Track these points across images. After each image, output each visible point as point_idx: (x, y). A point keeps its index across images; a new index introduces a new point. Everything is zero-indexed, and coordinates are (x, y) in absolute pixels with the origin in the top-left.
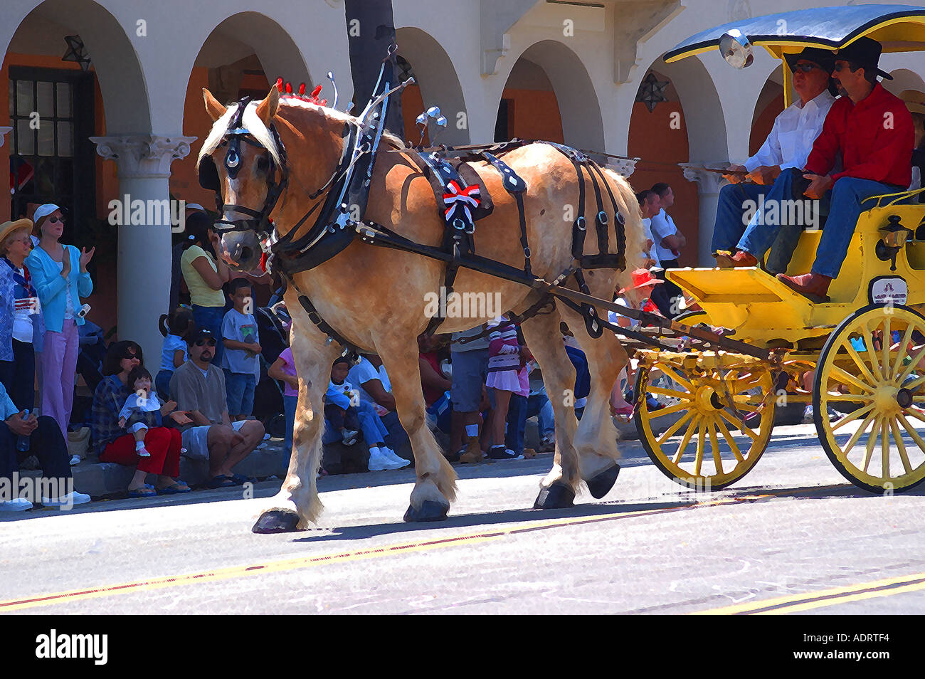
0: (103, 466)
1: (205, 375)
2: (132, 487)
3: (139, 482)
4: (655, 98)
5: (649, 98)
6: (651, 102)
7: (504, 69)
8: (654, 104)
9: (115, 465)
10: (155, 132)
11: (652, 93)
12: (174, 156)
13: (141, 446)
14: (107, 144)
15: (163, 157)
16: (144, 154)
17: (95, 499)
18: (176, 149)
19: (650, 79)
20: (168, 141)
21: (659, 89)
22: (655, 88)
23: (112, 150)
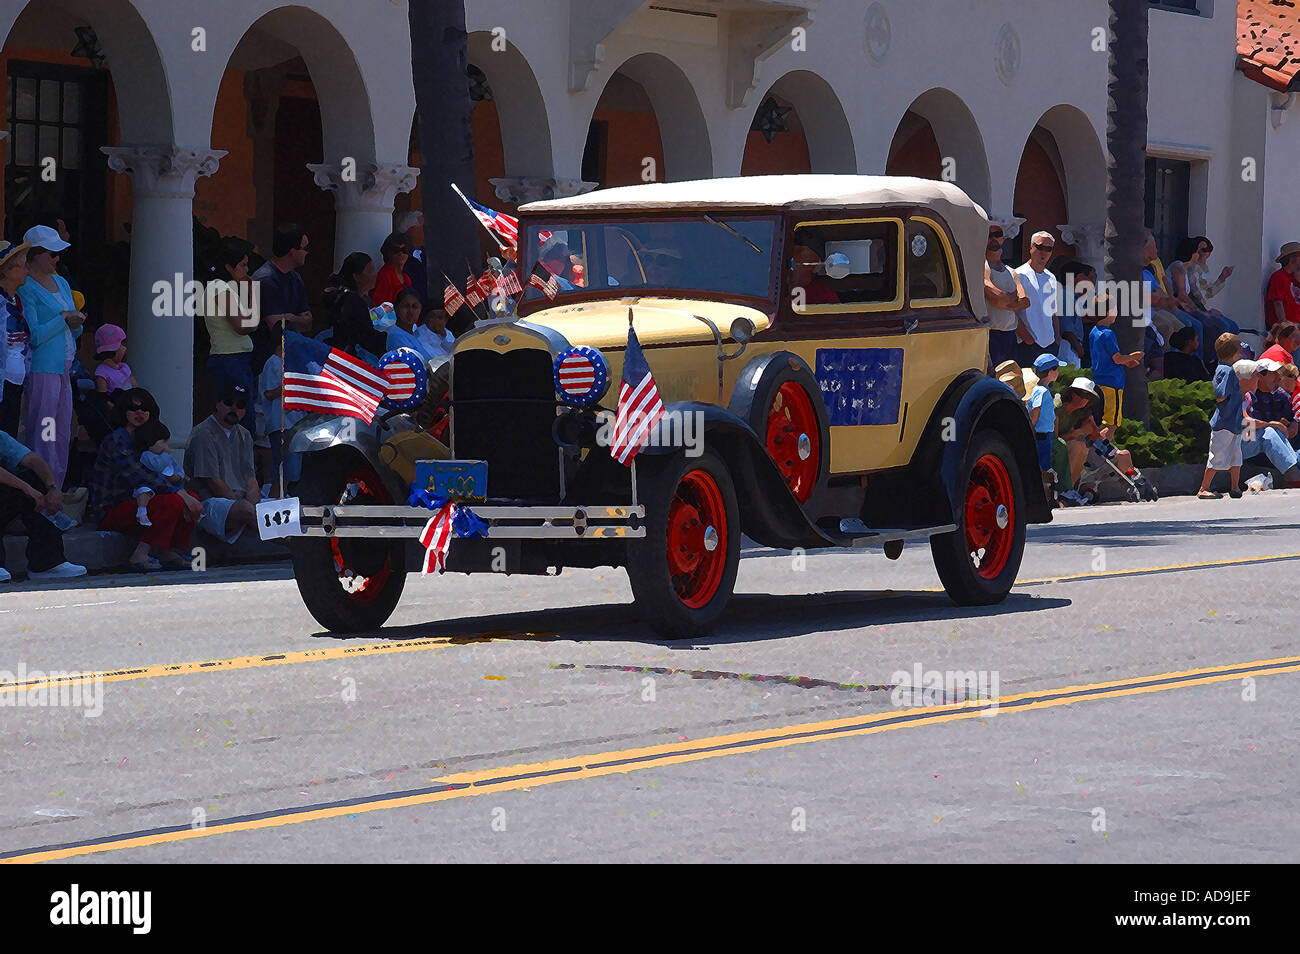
0: (102, 534)
1: (228, 435)
2: (133, 560)
3: (142, 556)
4: (774, 127)
5: (767, 127)
6: (770, 130)
7: (596, 85)
8: (773, 133)
9: (115, 534)
10: (179, 143)
11: (771, 121)
12: (200, 173)
13: (142, 513)
14: (121, 156)
15: (187, 173)
16: (164, 169)
17: (91, 572)
18: (202, 165)
19: (769, 104)
20: (193, 155)
21: (779, 115)
22: (775, 114)
23: (126, 163)
